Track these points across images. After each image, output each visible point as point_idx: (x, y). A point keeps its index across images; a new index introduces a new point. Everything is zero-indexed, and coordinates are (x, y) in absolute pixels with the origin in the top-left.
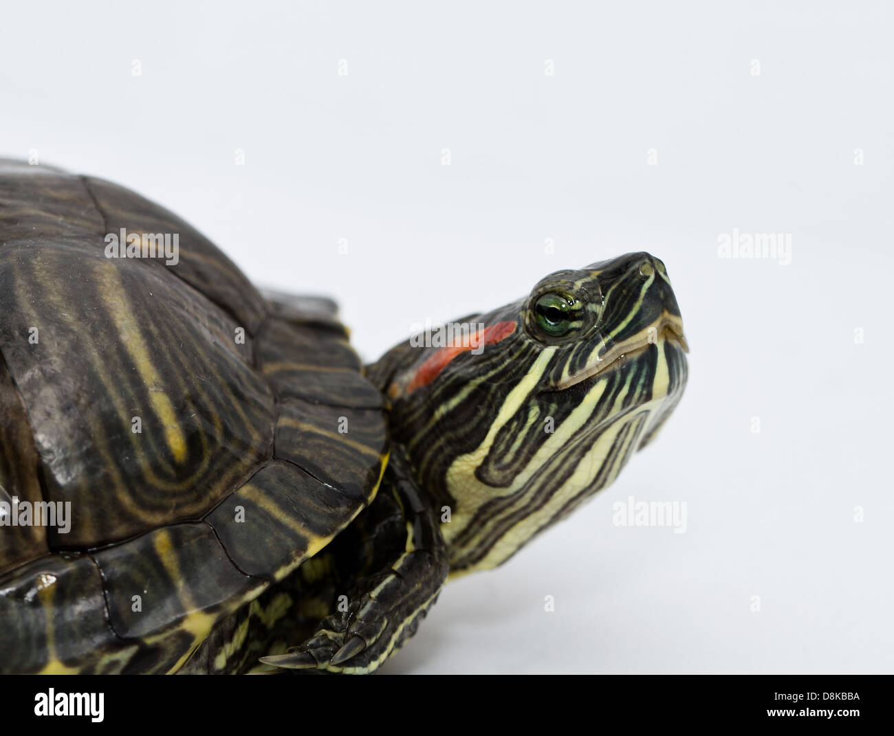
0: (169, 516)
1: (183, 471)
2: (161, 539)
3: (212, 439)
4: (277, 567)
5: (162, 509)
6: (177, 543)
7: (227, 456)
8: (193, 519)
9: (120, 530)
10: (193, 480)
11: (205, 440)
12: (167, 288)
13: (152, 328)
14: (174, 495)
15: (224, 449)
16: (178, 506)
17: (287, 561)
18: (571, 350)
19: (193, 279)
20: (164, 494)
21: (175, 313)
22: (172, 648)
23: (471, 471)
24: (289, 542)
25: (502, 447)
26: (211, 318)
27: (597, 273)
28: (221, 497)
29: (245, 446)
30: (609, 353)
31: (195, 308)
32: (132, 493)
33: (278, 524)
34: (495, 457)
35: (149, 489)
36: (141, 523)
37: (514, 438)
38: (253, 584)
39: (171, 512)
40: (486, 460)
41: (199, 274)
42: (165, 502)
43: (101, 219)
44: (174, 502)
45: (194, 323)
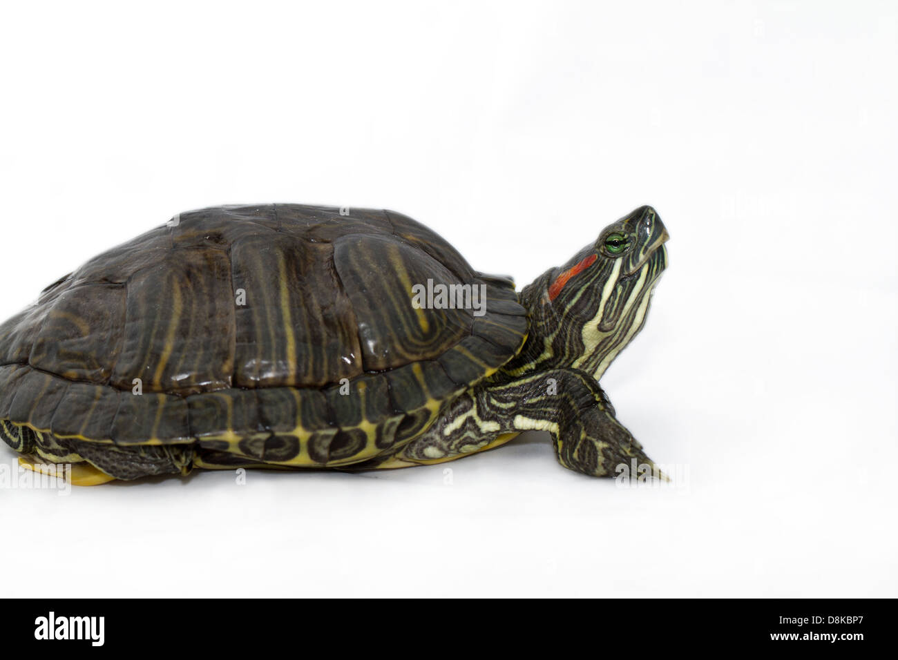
0: (420, 357)
1: (426, 337)
2: (416, 368)
3: (441, 324)
4: (470, 380)
5: (417, 353)
6: (423, 369)
7: (448, 332)
8: (431, 360)
9: (396, 362)
10: (431, 341)
11: (437, 324)
12: (422, 257)
13: (413, 272)
14: (422, 347)
15: (447, 329)
16: (424, 353)
17: (476, 378)
18: (629, 256)
19: (436, 255)
20: (417, 346)
21: (425, 268)
22: (420, 418)
23: (595, 328)
24: (477, 370)
25: (608, 310)
26: (444, 273)
27: (627, 221)
28: (446, 350)
29: (457, 328)
30: (647, 253)
31: (436, 267)
32: (403, 346)
33: (472, 362)
34: (606, 316)
35: (411, 344)
36: (407, 360)
37: (613, 304)
38: (459, 387)
39: (421, 355)
40: (602, 320)
41: (439, 254)
42: (418, 350)
43: (392, 227)
44: (422, 350)
45: (434, 273)
